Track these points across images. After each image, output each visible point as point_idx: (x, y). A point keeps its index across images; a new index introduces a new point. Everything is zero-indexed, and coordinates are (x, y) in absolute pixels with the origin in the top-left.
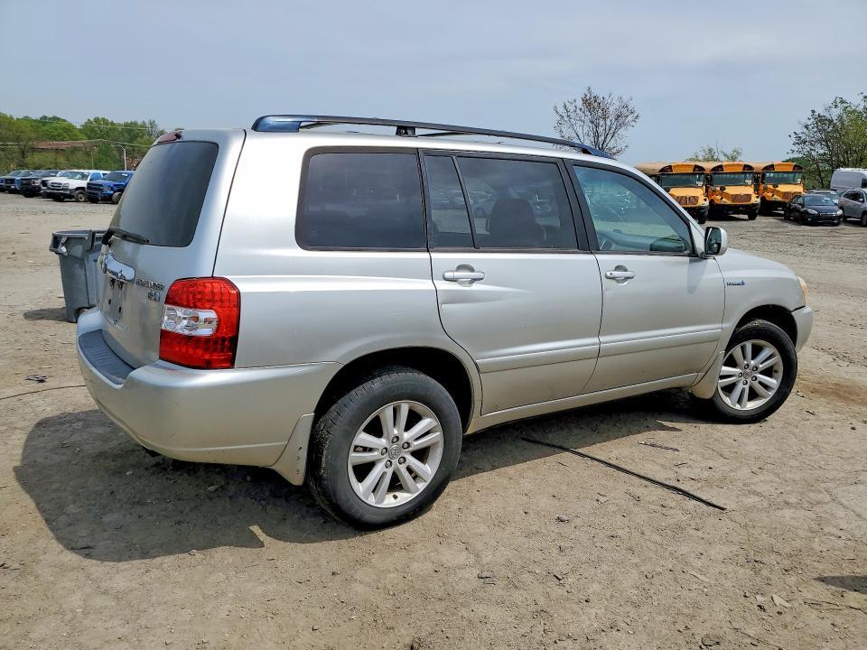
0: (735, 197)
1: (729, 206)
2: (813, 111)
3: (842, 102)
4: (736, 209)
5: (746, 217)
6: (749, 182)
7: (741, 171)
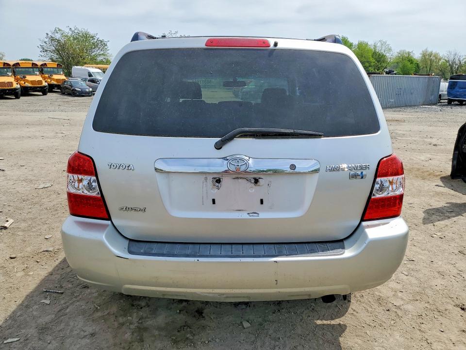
0: (32, 82)
1: (30, 87)
2: (47, 34)
3: (60, 30)
4: (35, 89)
5: (41, 93)
6: (38, 73)
7: (31, 66)
